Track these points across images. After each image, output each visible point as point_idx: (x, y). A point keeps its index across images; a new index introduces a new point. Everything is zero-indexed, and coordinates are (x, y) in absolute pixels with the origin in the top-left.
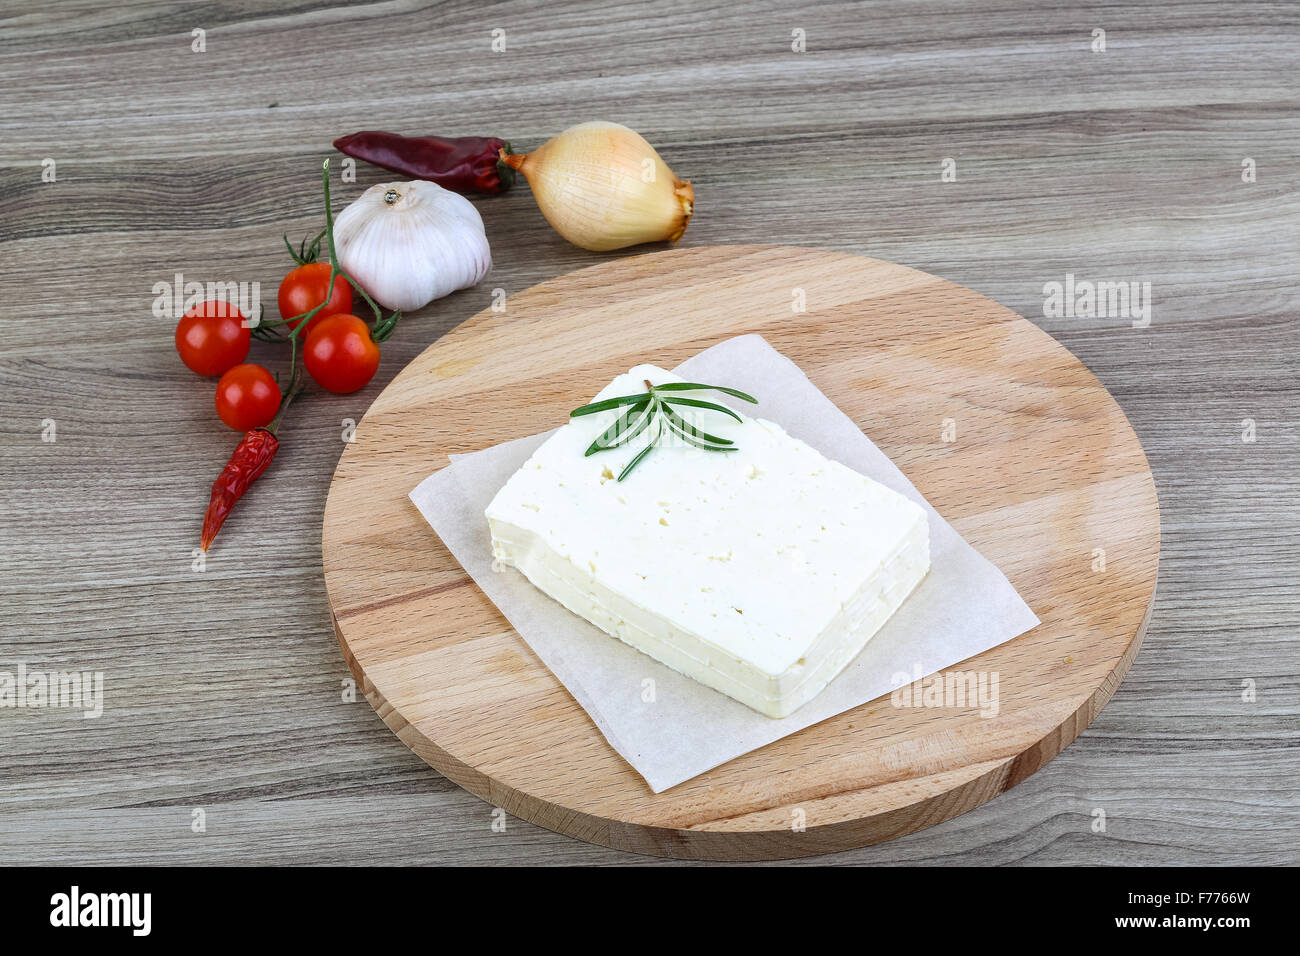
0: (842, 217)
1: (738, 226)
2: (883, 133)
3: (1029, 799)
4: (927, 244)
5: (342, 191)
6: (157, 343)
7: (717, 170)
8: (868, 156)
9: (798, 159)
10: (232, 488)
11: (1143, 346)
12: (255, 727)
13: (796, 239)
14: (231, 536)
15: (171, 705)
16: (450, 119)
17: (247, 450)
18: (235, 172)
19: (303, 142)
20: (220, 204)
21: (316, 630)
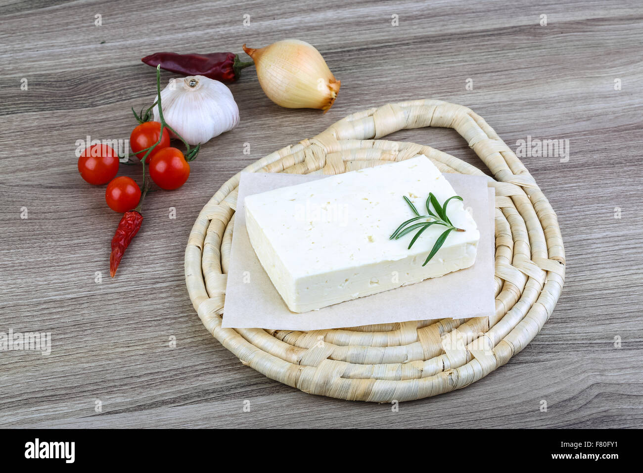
0: (416, 85)
1: (363, 92)
2: (429, 41)
3: (576, 377)
4: (463, 96)
5: (149, 85)
6: (64, 169)
7: (346, 64)
8: (423, 53)
9: (387, 56)
10: (122, 242)
11: (585, 142)
12: (158, 368)
13: (394, 98)
14: (125, 268)
15: (110, 360)
16: (199, 45)
17: (127, 222)
18: (89, 78)
19: (122, 61)
20: (84, 95)
21: (181, 315)
